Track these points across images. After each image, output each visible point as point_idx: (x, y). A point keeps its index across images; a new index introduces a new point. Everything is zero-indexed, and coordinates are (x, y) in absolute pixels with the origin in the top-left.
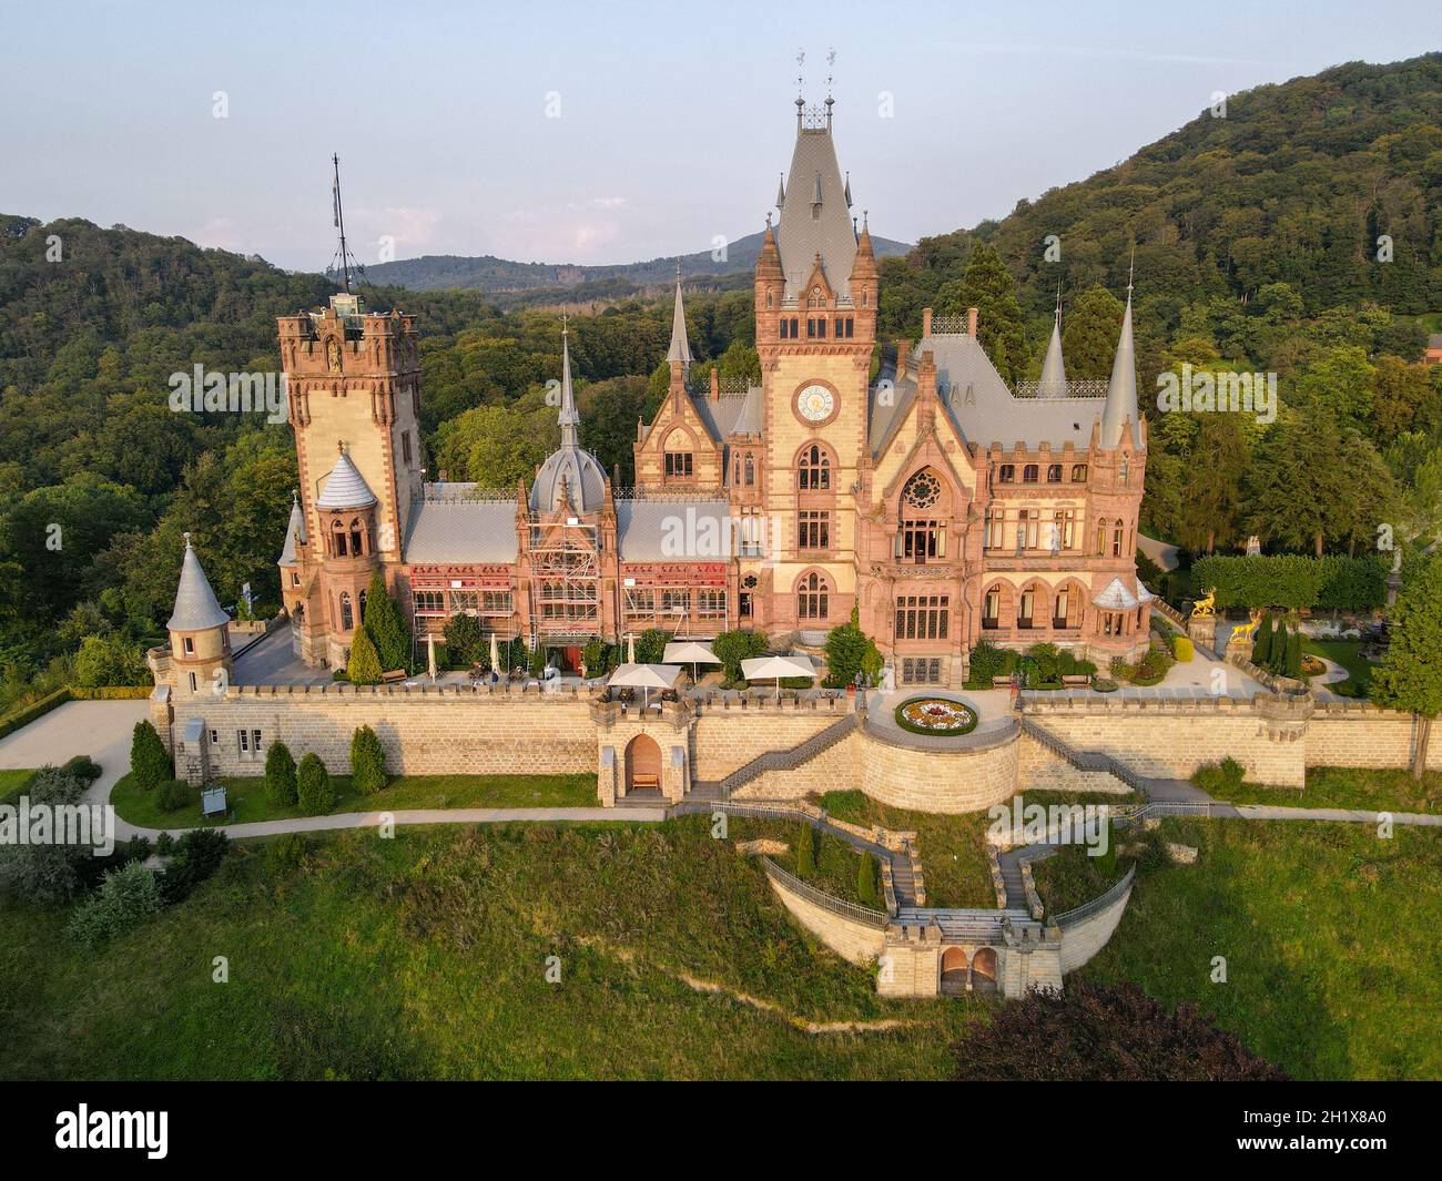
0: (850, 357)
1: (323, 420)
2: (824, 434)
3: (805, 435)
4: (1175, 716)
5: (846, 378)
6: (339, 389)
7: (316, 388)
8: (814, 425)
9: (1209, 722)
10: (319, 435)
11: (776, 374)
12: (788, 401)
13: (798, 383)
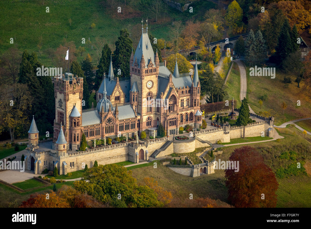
0: (155, 75)
1: (71, 100)
2: (151, 90)
3: (148, 91)
4: (213, 132)
5: (154, 79)
6: (74, 93)
7: (70, 93)
8: (149, 89)
9: (217, 133)
10: (70, 103)
11: (144, 80)
12: (146, 85)
13: (147, 81)
